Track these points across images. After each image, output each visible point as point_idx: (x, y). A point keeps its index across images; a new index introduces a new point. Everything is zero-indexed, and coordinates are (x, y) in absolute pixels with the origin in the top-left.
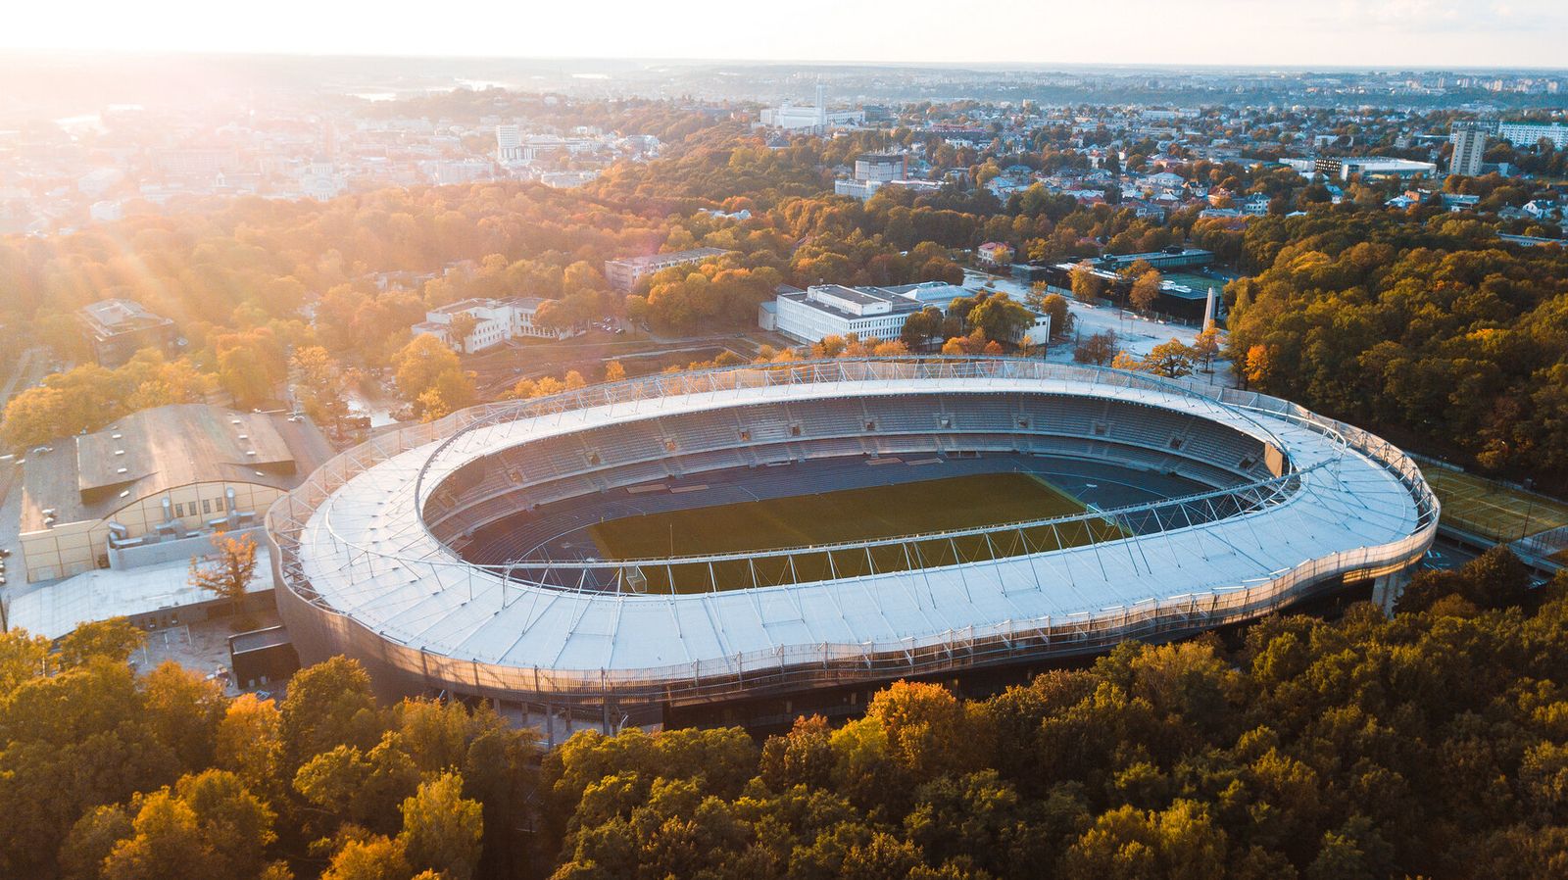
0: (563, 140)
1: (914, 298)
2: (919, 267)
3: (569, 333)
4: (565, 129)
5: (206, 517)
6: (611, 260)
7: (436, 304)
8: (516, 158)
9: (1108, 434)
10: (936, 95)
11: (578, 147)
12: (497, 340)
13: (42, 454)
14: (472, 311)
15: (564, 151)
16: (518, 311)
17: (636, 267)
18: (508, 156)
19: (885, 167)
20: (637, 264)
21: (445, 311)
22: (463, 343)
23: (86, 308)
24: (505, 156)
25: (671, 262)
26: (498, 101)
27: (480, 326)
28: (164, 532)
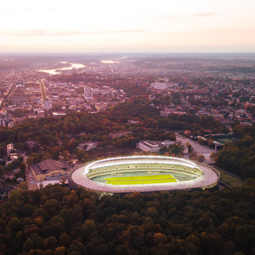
0: (100, 91)
1: (164, 144)
2: (168, 137)
3: (102, 148)
4: (100, 87)
5: (57, 175)
6: (110, 134)
7: (80, 143)
8: (89, 96)
9: (185, 170)
10: (207, 70)
11: (104, 93)
12: (90, 149)
13: (33, 165)
14: (86, 144)
15: (100, 94)
16: (94, 144)
17: (114, 135)
18: (87, 96)
19: (172, 109)
20: (115, 135)
21: (82, 144)
22: (85, 150)
23: (26, 142)
24: (86, 96)
25: (121, 134)
26: (84, 77)
27: (88, 147)
28: (52, 176)
